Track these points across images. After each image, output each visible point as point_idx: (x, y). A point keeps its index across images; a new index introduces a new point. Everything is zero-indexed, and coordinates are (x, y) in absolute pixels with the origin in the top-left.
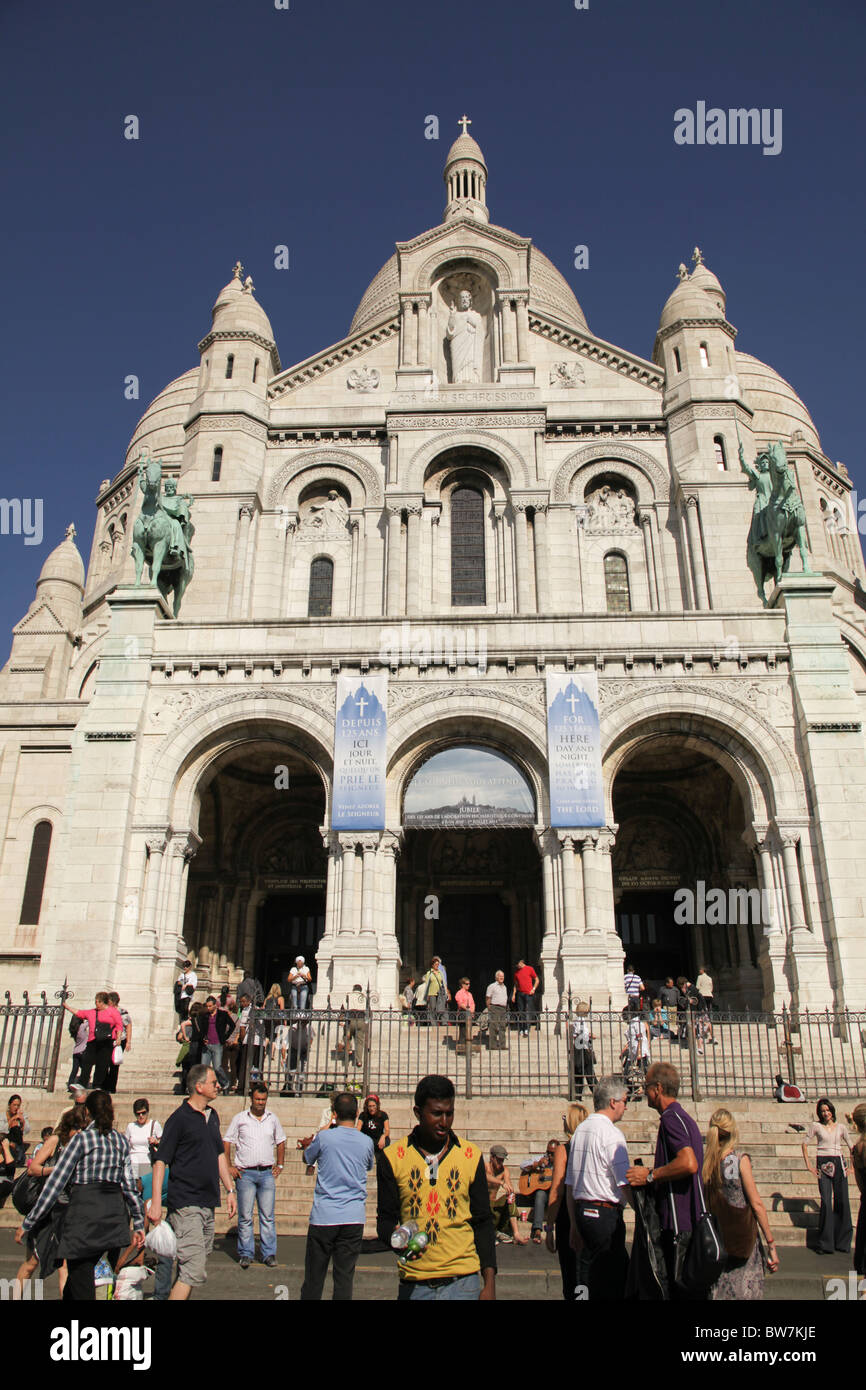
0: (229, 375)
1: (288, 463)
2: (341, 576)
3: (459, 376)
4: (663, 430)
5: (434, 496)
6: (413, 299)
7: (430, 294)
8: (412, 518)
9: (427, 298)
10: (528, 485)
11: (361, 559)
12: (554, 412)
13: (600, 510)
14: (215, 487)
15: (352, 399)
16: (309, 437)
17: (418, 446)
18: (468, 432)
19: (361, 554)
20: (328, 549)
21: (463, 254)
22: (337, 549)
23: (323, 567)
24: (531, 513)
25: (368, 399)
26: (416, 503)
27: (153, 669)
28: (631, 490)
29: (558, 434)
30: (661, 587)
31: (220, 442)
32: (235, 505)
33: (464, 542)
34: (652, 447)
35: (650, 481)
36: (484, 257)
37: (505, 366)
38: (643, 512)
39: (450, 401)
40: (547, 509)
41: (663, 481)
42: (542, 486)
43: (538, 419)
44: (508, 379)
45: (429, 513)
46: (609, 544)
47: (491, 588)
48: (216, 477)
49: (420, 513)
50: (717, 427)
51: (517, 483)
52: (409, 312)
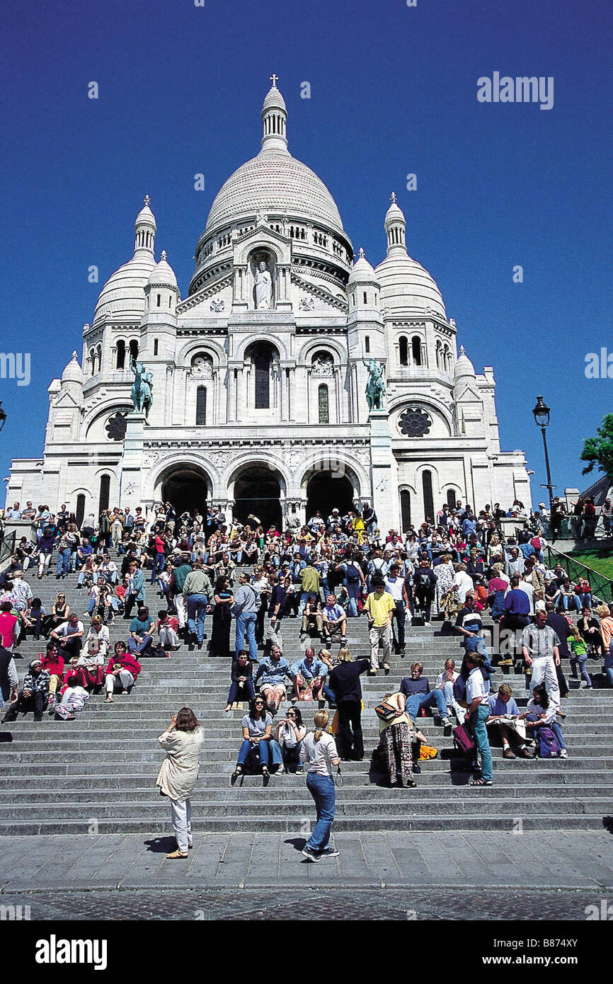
0: (158, 305)
1: (186, 345)
2: (209, 394)
3: (259, 306)
4: (345, 332)
5: (248, 361)
6: (239, 267)
7: (247, 265)
8: (239, 373)
9: (246, 267)
10: (287, 358)
11: (218, 388)
12: (301, 323)
13: (318, 366)
14: (157, 358)
15: (214, 315)
16: (195, 333)
17: (240, 341)
18: (263, 334)
19: (218, 386)
20: (205, 383)
21: (262, 244)
22: (208, 384)
23: (202, 390)
24: (288, 370)
25: (220, 315)
26: (241, 366)
27: (144, 444)
28: (332, 359)
29: (302, 333)
30: (341, 401)
31: (157, 337)
32: (165, 366)
33: (260, 380)
34: (341, 339)
35: (339, 355)
36: (271, 246)
37: (279, 302)
38: (335, 369)
39: (254, 318)
40: (294, 369)
41: (344, 355)
42: (293, 359)
43: (293, 328)
44: (280, 308)
45: (246, 369)
46: (320, 381)
47: (271, 401)
48: (156, 354)
49: (242, 370)
50: (367, 333)
51: (283, 357)
52: (237, 274)
